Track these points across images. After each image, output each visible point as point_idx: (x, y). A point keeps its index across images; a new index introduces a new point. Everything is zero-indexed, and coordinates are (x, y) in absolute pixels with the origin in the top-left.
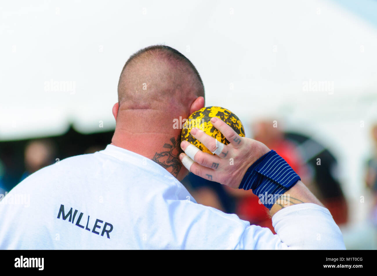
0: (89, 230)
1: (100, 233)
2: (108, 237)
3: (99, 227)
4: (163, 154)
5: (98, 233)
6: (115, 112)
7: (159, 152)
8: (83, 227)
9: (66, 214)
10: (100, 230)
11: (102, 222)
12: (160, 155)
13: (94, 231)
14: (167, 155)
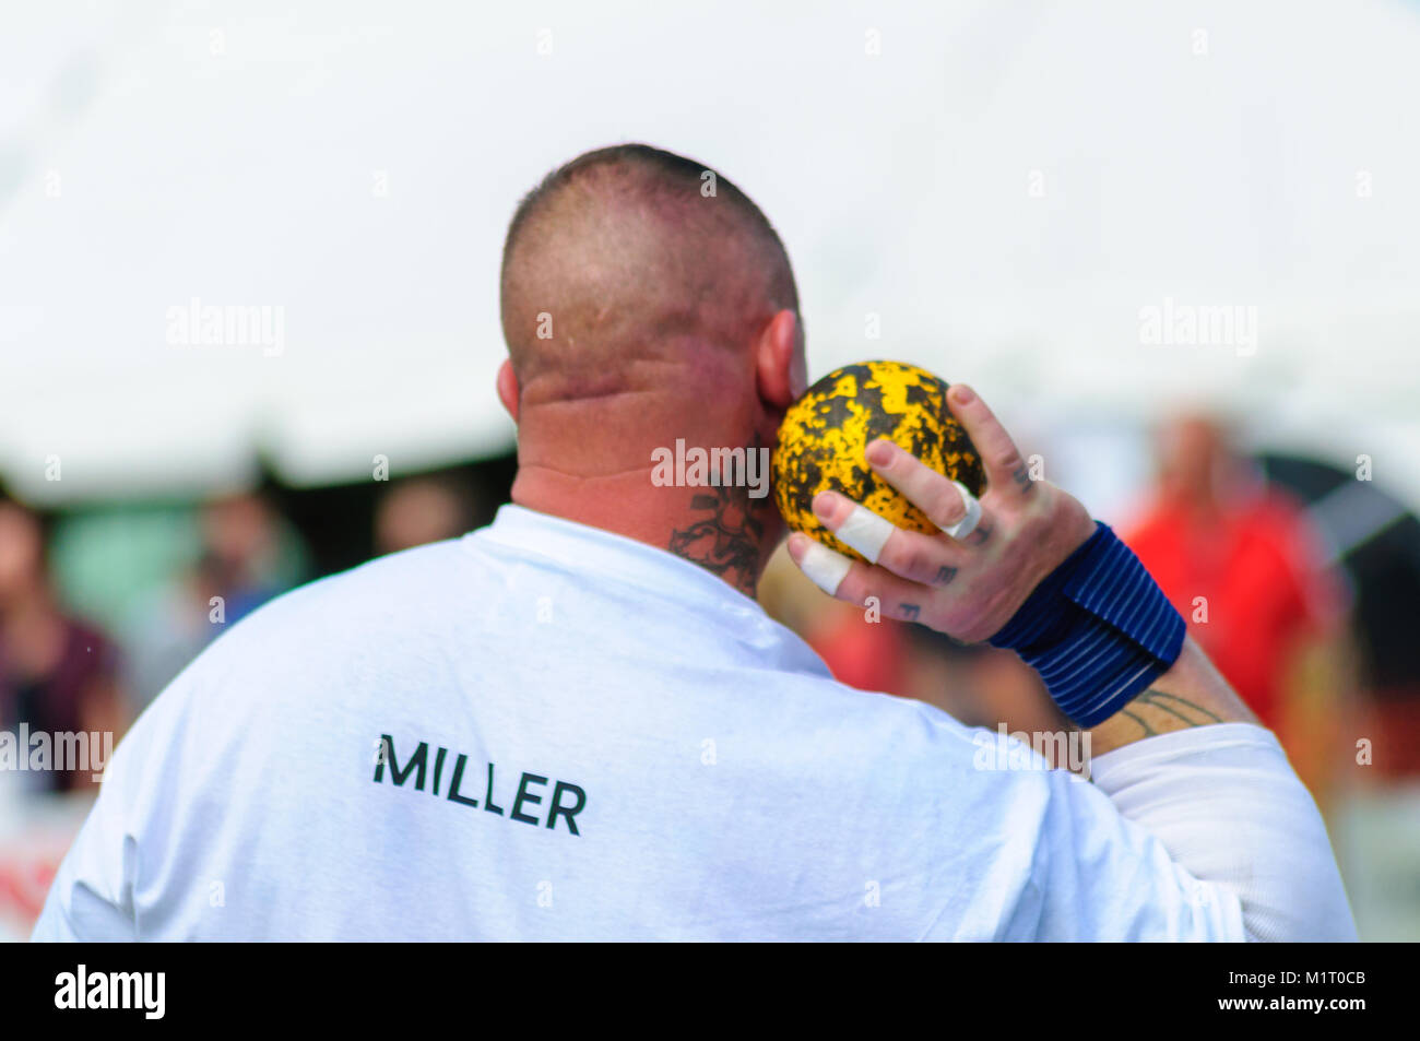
0: (499, 811)
1: (544, 819)
2: (574, 829)
3: (536, 799)
4: (697, 531)
5: (533, 820)
6: (508, 394)
7: (682, 527)
8: (472, 803)
9: (401, 767)
10: (541, 811)
11: (542, 780)
12: (689, 536)
13: (517, 814)
14: (711, 533)
